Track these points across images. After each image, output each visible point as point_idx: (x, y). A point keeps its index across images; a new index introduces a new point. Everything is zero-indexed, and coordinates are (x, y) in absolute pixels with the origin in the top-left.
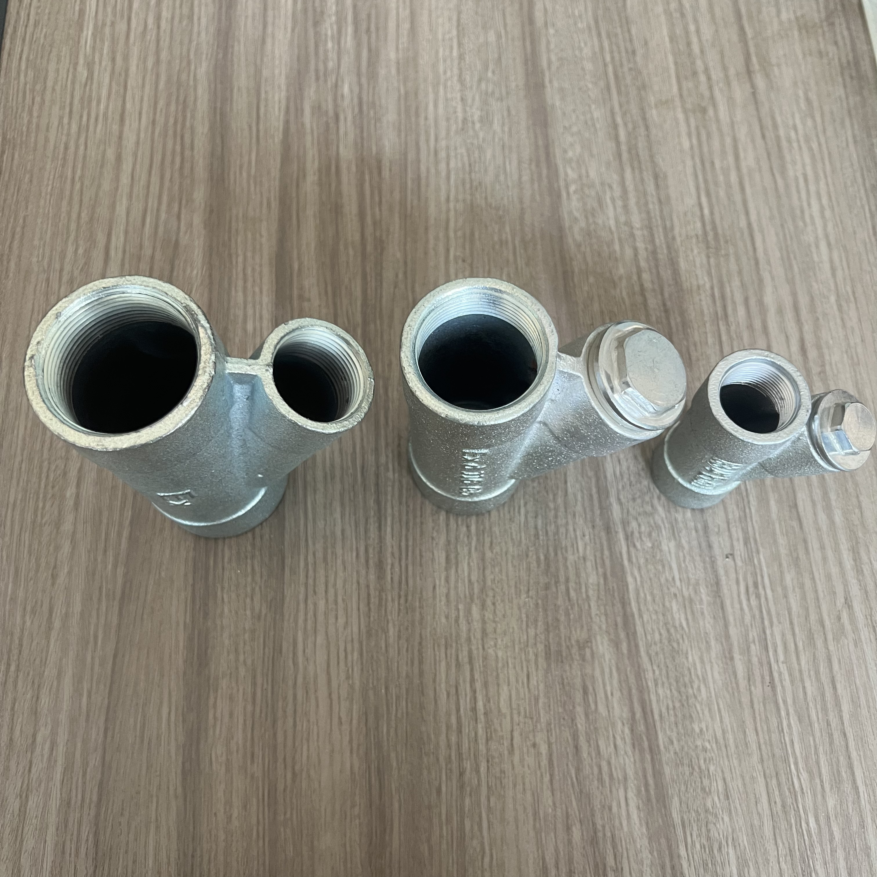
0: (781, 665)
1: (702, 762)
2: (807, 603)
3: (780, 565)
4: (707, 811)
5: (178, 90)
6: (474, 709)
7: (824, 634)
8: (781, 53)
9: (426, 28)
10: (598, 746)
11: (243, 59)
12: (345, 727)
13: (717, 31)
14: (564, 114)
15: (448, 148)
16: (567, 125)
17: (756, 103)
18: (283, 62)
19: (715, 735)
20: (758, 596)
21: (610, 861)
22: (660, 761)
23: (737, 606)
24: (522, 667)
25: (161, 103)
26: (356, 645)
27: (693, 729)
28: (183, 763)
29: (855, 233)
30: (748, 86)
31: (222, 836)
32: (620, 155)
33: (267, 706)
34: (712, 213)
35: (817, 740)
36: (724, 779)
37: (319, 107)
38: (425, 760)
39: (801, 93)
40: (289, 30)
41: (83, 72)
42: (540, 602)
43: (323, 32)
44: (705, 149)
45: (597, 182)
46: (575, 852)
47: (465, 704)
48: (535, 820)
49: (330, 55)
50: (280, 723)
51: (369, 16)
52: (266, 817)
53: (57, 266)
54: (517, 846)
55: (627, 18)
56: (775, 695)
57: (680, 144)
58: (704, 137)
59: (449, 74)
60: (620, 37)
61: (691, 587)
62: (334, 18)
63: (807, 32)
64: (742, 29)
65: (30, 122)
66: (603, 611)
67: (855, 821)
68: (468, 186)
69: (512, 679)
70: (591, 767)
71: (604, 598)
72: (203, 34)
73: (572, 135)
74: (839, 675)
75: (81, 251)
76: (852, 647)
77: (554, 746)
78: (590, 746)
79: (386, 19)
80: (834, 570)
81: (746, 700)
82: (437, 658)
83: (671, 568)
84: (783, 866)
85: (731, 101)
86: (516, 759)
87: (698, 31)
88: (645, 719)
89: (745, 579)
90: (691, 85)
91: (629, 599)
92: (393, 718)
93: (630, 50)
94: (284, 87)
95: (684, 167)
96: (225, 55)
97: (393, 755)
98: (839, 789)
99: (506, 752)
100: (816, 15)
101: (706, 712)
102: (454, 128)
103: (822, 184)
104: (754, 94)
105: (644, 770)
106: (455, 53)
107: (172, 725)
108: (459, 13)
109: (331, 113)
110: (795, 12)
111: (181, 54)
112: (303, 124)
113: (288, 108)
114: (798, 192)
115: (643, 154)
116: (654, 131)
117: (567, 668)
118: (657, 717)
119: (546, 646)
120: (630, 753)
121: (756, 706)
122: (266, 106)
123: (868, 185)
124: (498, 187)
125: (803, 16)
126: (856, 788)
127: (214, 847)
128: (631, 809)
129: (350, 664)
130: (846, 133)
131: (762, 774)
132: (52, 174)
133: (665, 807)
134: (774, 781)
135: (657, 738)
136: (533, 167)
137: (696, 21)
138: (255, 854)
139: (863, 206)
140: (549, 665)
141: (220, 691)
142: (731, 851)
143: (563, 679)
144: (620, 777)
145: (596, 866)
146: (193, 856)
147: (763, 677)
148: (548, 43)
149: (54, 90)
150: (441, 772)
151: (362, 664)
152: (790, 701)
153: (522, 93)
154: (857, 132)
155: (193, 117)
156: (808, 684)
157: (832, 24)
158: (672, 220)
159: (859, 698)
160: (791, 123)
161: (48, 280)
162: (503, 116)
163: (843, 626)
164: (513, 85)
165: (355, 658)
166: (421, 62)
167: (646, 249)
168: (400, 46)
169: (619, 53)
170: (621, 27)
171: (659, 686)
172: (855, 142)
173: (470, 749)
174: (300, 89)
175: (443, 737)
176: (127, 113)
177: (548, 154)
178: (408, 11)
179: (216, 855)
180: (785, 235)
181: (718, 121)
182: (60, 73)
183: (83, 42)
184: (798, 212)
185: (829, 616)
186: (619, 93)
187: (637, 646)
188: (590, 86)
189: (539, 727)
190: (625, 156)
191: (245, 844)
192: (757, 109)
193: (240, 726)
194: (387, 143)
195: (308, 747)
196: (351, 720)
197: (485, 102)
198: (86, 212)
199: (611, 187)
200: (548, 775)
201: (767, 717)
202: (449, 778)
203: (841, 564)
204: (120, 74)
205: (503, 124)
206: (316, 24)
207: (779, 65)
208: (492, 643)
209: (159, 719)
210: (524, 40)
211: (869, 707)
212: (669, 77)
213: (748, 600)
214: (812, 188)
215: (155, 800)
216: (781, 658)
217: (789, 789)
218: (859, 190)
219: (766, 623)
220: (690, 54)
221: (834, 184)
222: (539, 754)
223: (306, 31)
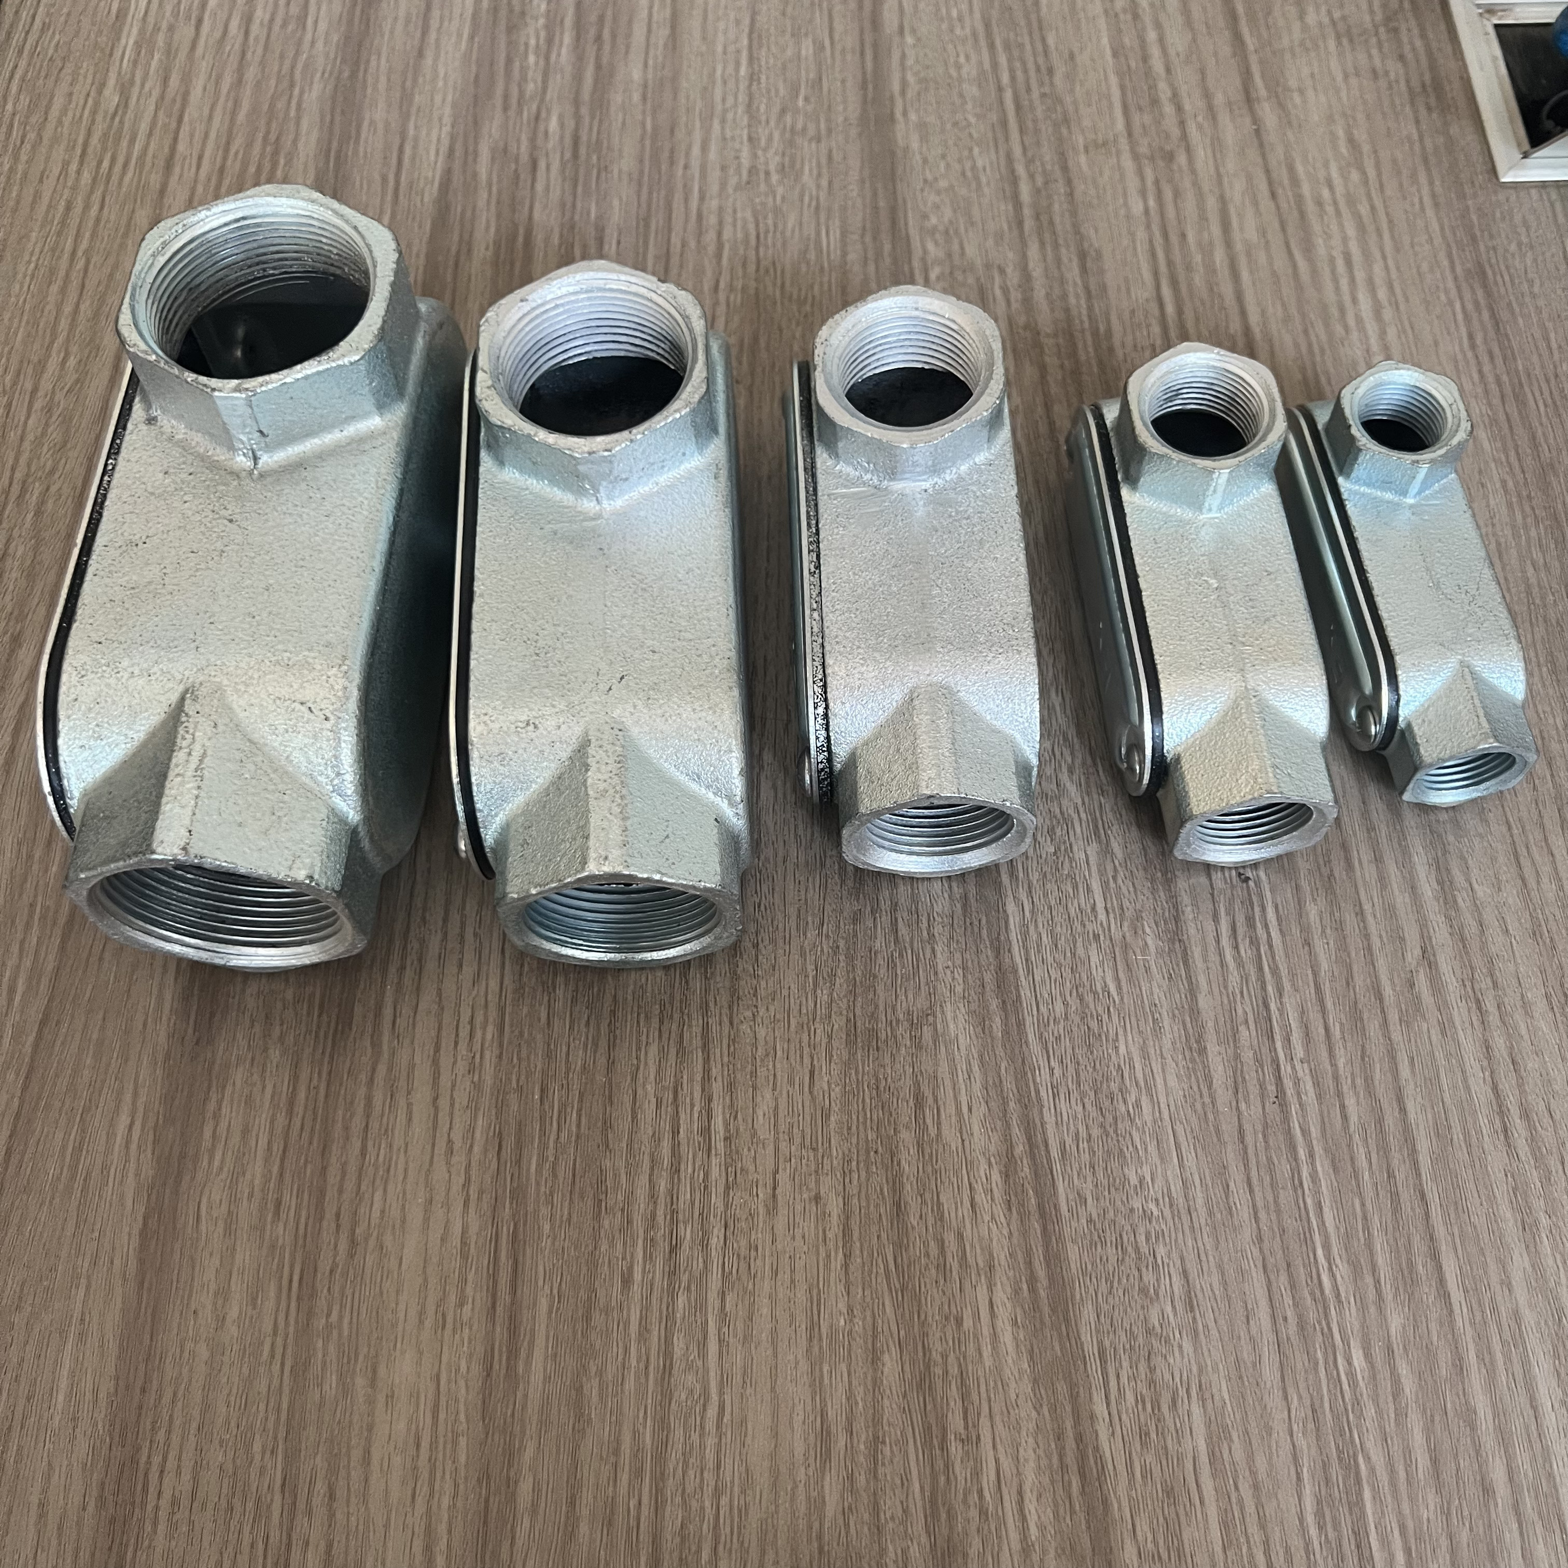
0: (1298, 1066)
1: (1142, 1239)
2: (1349, 956)
3: (1298, 888)
4: (1149, 1332)
5: (268, 124)
6: (706, 1131)
7: (1383, 1011)
8: (1306, 71)
9: (697, 34)
10: (939, 1203)
11: (383, 79)
12: (459, 1159)
13: (1194, 40)
14: (925, 161)
15: (721, 209)
16: (929, 177)
17: (1261, 145)
18: (451, 83)
19: (1169, 1189)
20: (1254, 942)
21: (956, 1422)
22: (1060, 1239)
23: (1214, 957)
24: (802, 1057)
25: (238, 143)
26: (493, 1013)
27: (1126, 1178)
28: (145, 1218)
29: (1436, 344)
30: (1248, 120)
31: (203, 1352)
32: (1020, 224)
33: (315, 1119)
34: (1180, 312)
35: (1369, 1206)
36: (1185, 1273)
37: (505, 150)
38: (606, 1223)
39: (1341, 133)
40: (465, 36)
41: (111, 97)
42: (842, 943)
43: (523, 40)
44: (1171, 213)
45: (979, 262)
46: (886, 1402)
47: (689, 1123)
48: (810, 1339)
49: (530, 74)
50: (335, 1149)
51: (601, 19)
52: (292, 1322)
53: (29, 386)
54: (773, 1389)
55: (1040, 21)
56: (1286, 1119)
57: (1126, 204)
58: (1168, 195)
59: (730, 101)
60: (1028, 47)
61: (1126, 924)
62: (542, 21)
63: (1351, 41)
64: (1237, 38)
65: (12, 170)
66: (959, 962)
67: (1444, 1358)
68: (752, 268)
69: (782, 1078)
70: (926, 1244)
71: (962, 940)
72: (320, 45)
73: (938, 193)
74: (1412, 1086)
75: (72, 362)
76: (1435, 1036)
77: (855, 1201)
78: (924, 1202)
79: (630, 22)
80: (1402, 900)
81: (1228, 1128)
82: (644, 1038)
83: (1089, 890)
84: (1301, 1442)
85: (1217, 144)
86: (781, 1223)
87: (1161, 40)
88: (1033, 1157)
89: (1230, 912)
90: (1147, 119)
91: (1008, 940)
92: (551, 1144)
93: (1043, 68)
94: (447, 120)
95: (1134, 241)
96: (353, 75)
97: (544, 1211)
98: (1411, 1296)
99: (762, 1210)
100: (1367, 18)
101: (1152, 1148)
102: (733, 181)
103: (1378, 269)
104: (1257, 131)
105: (1029, 1254)
106: (743, 71)
107: (134, 1147)
108: (754, 14)
109: (525, 157)
110: (1329, 12)
111: (280, 71)
112: (475, 175)
113: (451, 151)
114: (1335, 280)
115: (1062, 223)
116: (1080, 188)
117: (887, 1060)
118: (1055, 1153)
119: (848, 1020)
120: (1003, 1219)
121: (1249, 1139)
122: (415, 147)
123: (1459, 269)
124: (804, 269)
125: (1344, 18)
126: (1445, 1296)
127: (185, 1371)
128: (999, 1323)
129: (477, 1046)
130: (1419, 191)
131: (1260, 1265)
132: (39, 245)
133: (1067, 1321)
134: (1283, 1278)
135: (1056, 1193)
136: (868, 239)
137: (1158, 26)
138: (264, 1389)
139: (1451, 303)
140: (851, 1055)
141: (229, 1089)
142: (1196, 1410)
143: (877, 1080)
144: (981, 1264)
145: (927, 1429)
146: (143, 1390)
147: (1262, 1086)
148: (903, 56)
149: (60, 122)
150: (634, 1245)
151: (501, 1045)
152: (1315, 1132)
153: (854, 132)
154: (1438, 189)
155: (289, 162)
156: (1350, 1102)
157: (1396, 30)
158: (1108, 322)
159: (1450, 1128)
160: (1322, 174)
161: (9, 405)
162: (819, 165)
163: (1419, 998)
164: (840, 119)
165: (489, 1036)
166: (684, 84)
167: (1062, 366)
168: (651, 62)
169: (1026, 71)
170: (1030, 33)
171: (1062, 1096)
172: (1436, 205)
173: (693, 1204)
174: (476, 123)
175: (643, 1180)
176: (177, 156)
177: (894, 222)
178: (668, 12)
179: (187, 1389)
180: (1310, 345)
181: (1193, 171)
182: (74, 97)
183: (118, 54)
184: (1334, 311)
185: (1391, 980)
186: (1022, 131)
187: (1020, 1024)
188: (973, 120)
189: (827, 1167)
190: (1029, 224)
191: (245, 1370)
192: (1264, 156)
193: (260, 1153)
194: (616, 203)
195: (385, 1190)
196: (471, 1146)
197: (791, 143)
198: (88, 303)
199: (1002, 271)
200: (841, 1255)
201: (1269, 1160)
202: (649, 1257)
203: (1413, 889)
204: (174, 101)
205: (819, 175)
206: (511, 29)
207: (1301, 91)
208: (748, 1014)
209: (111, 1135)
210: (862, 53)
211: (1469, 1146)
212: (1111, 106)
213: (1236, 947)
214: (1360, 275)
215: (83, 1281)
216: (1299, 1051)
217: (1312, 1294)
218: (1444, 279)
219: (1270, 989)
220: (1148, 73)
221: (1398, 269)
222: (823, 1216)
223: (493, 39)
